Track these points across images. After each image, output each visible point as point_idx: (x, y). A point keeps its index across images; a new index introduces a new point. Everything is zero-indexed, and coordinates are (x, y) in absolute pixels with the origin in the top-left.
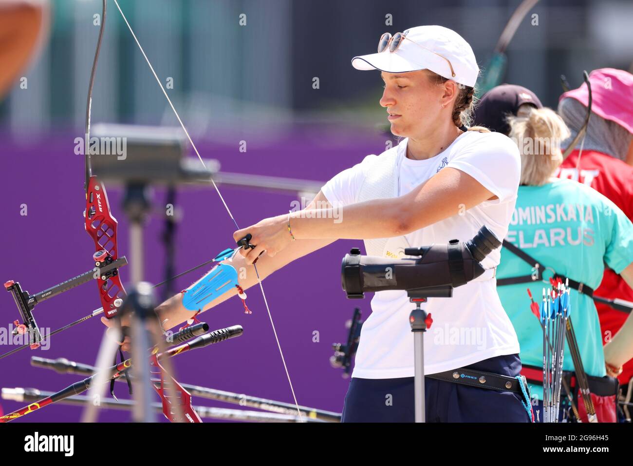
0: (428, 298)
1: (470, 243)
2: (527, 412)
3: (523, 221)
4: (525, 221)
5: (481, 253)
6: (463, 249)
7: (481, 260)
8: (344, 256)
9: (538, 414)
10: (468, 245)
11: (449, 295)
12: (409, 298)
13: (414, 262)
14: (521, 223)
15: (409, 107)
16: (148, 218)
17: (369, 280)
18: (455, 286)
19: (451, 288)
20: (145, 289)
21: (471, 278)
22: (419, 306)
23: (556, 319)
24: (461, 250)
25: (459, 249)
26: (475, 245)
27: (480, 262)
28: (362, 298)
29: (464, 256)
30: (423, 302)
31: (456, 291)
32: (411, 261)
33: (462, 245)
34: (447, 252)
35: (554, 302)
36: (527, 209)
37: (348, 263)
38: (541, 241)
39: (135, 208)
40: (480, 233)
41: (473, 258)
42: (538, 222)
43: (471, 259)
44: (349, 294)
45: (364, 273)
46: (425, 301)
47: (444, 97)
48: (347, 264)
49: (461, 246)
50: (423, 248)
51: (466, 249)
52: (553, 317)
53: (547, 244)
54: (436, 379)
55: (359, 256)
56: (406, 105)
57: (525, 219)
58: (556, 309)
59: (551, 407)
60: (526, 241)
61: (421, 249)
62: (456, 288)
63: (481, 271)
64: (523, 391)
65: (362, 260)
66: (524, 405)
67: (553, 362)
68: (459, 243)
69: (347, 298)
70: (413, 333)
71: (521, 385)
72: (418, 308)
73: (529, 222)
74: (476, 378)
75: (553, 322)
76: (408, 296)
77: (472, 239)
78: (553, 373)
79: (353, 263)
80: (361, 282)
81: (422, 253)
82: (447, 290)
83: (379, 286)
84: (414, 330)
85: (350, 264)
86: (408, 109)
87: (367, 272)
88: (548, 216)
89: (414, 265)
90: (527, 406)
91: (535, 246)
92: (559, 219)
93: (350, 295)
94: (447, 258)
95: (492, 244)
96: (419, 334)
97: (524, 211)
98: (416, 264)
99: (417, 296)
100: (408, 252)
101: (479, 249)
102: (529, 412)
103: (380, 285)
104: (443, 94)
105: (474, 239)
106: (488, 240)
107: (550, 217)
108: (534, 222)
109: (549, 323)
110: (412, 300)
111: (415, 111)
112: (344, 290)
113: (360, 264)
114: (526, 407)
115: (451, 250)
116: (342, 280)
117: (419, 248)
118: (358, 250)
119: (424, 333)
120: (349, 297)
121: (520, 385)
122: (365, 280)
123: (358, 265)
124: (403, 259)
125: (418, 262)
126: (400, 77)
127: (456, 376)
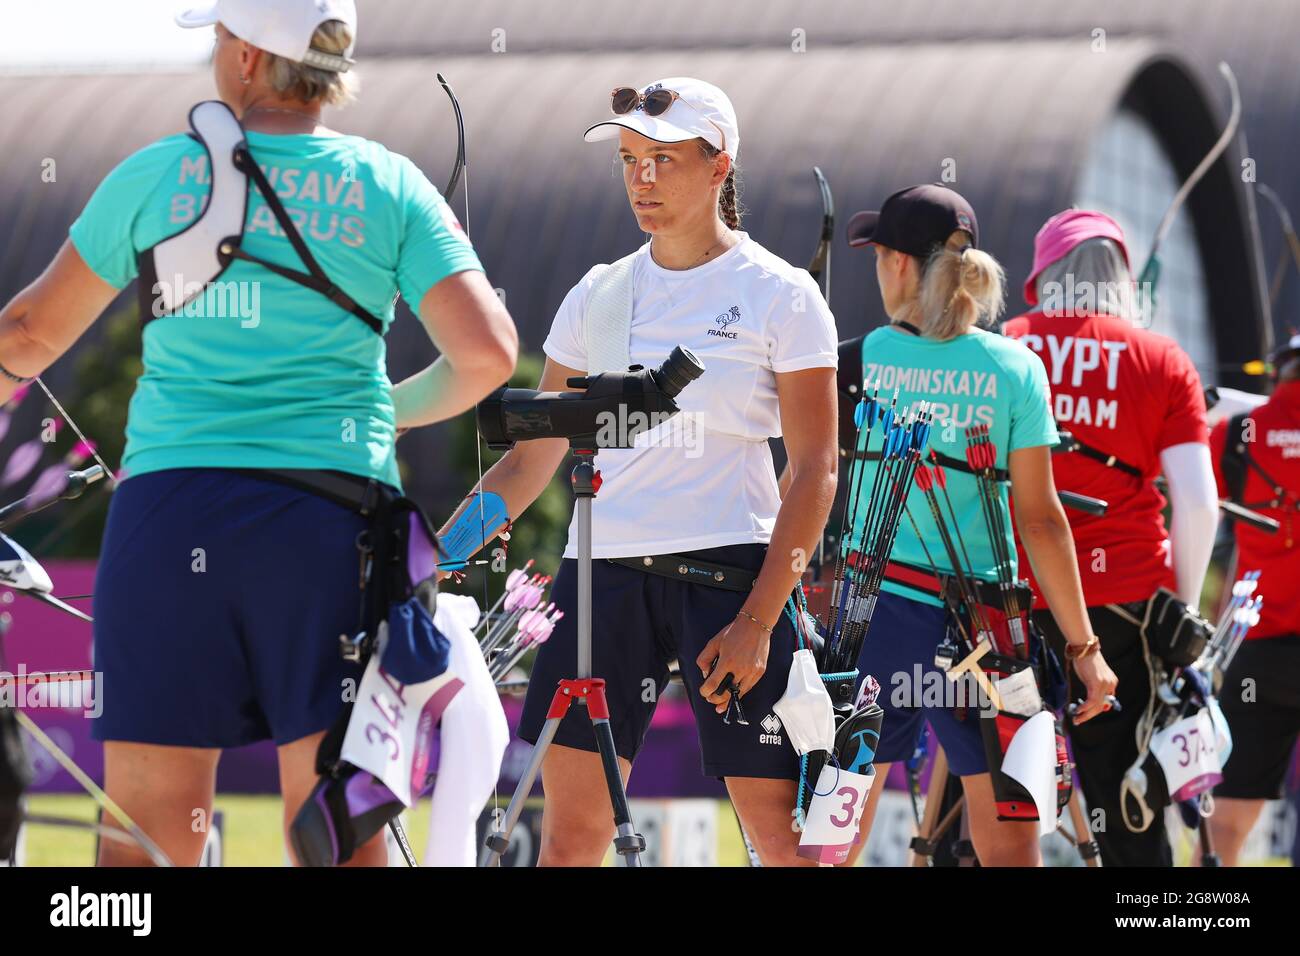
3: (900, 386)
13: (577, 397)
15: (676, 191)
24: (642, 379)
25: (640, 377)
29: (646, 388)
32: (574, 394)
36: (909, 371)
41: (658, 391)
42: (919, 391)
43: (655, 392)
47: (715, 175)
51: (649, 377)
56: (672, 188)
65: (506, 394)
72: (585, 463)
73: (907, 389)
74: (709, 573)
76: (571, 446)
80: (503, 426)
81: (589, 384)
83: (528, 431)
86: (673, 194)
87: (509, 411)
88: (932, 385)
89: (576, 401)
92: (945, 391)
93: (491, 445)
94: (621, 391)
96: (585, 500)
97: (905, 372)
98: (579, 399)
99: (582, 445)
101: (670, 380)
103: (530, 429)
104: (714, 172)
106: (681, 365)
107: (935, 387)
108: (913, 390)
111: (683, 197)
113: (502, 399)
122: (508, 422)
123: (499, 401)
124: (564, 393)
125: (583, 396)
126: (665, 149)
127: (683, 570)
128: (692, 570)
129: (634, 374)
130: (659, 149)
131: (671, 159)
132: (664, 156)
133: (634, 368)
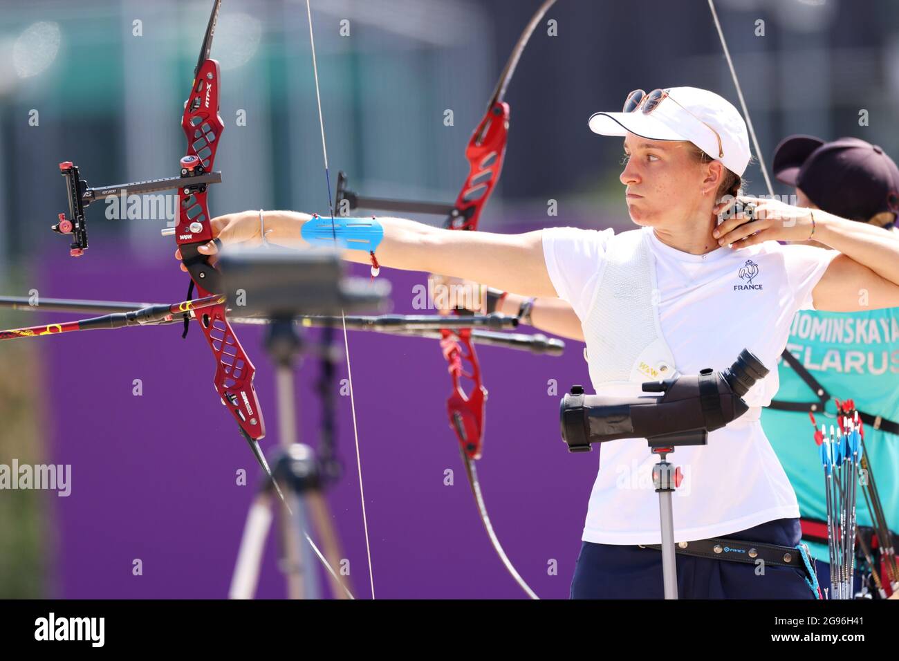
0: (675, 447)
1: (728, 373)
2: (813, 592)
3: (816, 335)
4: (818, 337)
5: (742, 385)
6: (718, 381)
7: (743, 394)
8: (563, 397)
9: (826, 594)
10: (725, 375)
11: (703, 442)
12: (651, 448)
13: (655, 401)
14: (812, 337)
15: (660, 189)
16: (300, 359)
17: (596, 426)
18: (710, 431)
19: (704, 433)
20: (300, 453)
21: (730, 418)
22: (663, 457)
23: (843, 465)
24: (716, 382)
25: (714, 380)
26: (734, 374)
27: (742, 397)
28: (589, 450)
29: (721, 390)
30: (669, 452)
31: (712, 436)
32: (652, 398)
33: (717, 377)
34: (697, 385)
35: (839, 443)
37: (568, 405)
38: (832, 365)
39: (282, 347)
40: (739, 359)
41: (732, 392)
42: (834, 340)
43: (730, 393)
44: (571, 446)
45: (589, 418)
46: (672, 451)
47: (705, 181)
48: (567, 407)
49: (715, 377)
50: (666, 381)
51: (722, 380)
52: (839, 463)
53: (839, 369)
54: (691, 556)
55: (583, 395)
56: (656, 185)
57: (818, 333)
58: (843, 452)
59: (842, 582)
60: (813, 361)
61: (664, 383)
62: (711, 432)
63: (743, 408)
64: (806, 564)
65: (587, 400)
66: (809, 583)
67: (842, 523)
68: (713, 373)
69: (570, 452)
70: (658, 493)
71: (804, 557)
72: (663, 460)
73: (822, 339)
74: (744, 552)
75: (840, 470)
76: (649, 446)
77: (730, 367)
78: (842, 537)
79: (575, 405)
80: (587, 429)
81: (665, 388)
82: (700, 436)
83: (610, 433)
84: (657, 491)
85: (571, 406)
86: (658, 191)
87: (592, 416)
89: (656, 405)
90: (812, 584)
91: (824, 368)
93: (572, 448)
94: (698, 393)
95: (757, 373)
96: (665, 494)
98: (658, 403)
99: (661, 445)
100: (647, 387)
101: (740, 381)
102: (816, 592)
103: (612, 432)
104: (705, 178)
105: (732, 366)
106: (750, 367)
108: (828, 340)
109: (834, 471)
110: (654, 452)
111: (668, 195)
112: (565, 441)
113: (584, 406)
114: (810, 585)
115: (702, 382)
116: (562, 428)
117: (661, 382)
118: (581, 387)
119: (672, 493)
120: (571, 450)
121: (801, 557)
122: (591, 426)
123: (582, 407)
124: (640, 397)
125: (660, 399)
126: (653, 147)
127: (718, 550)
128: (727, 549)
129: (707, 378)
130: (648, 146)
131: (660, 159)
132: (654, 156)
133: (706, 372)
